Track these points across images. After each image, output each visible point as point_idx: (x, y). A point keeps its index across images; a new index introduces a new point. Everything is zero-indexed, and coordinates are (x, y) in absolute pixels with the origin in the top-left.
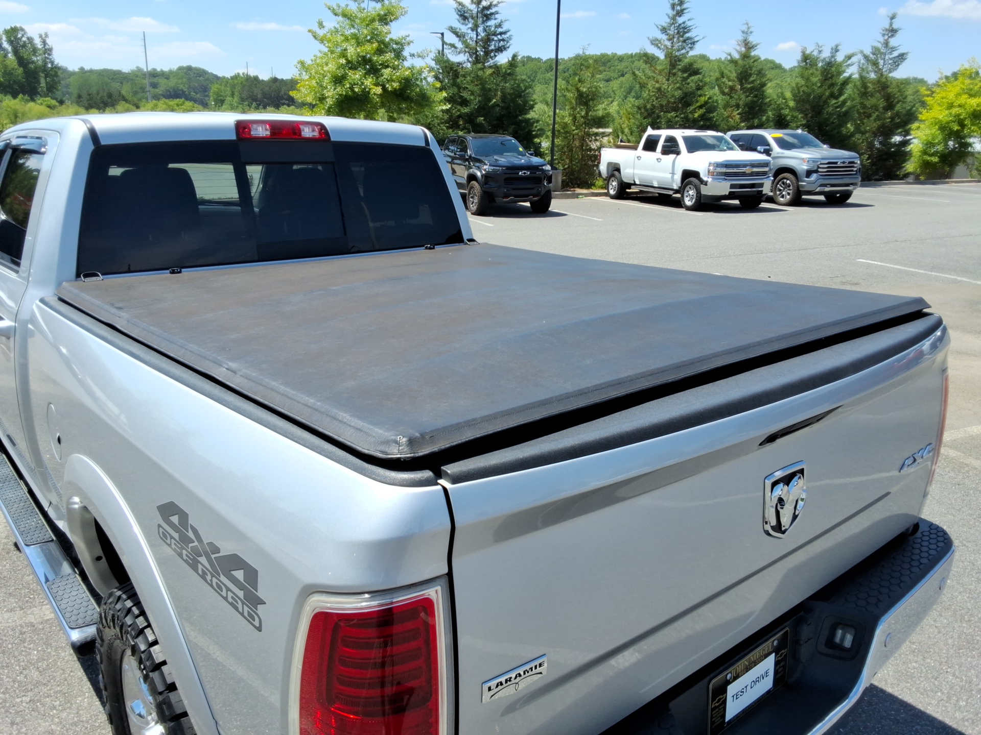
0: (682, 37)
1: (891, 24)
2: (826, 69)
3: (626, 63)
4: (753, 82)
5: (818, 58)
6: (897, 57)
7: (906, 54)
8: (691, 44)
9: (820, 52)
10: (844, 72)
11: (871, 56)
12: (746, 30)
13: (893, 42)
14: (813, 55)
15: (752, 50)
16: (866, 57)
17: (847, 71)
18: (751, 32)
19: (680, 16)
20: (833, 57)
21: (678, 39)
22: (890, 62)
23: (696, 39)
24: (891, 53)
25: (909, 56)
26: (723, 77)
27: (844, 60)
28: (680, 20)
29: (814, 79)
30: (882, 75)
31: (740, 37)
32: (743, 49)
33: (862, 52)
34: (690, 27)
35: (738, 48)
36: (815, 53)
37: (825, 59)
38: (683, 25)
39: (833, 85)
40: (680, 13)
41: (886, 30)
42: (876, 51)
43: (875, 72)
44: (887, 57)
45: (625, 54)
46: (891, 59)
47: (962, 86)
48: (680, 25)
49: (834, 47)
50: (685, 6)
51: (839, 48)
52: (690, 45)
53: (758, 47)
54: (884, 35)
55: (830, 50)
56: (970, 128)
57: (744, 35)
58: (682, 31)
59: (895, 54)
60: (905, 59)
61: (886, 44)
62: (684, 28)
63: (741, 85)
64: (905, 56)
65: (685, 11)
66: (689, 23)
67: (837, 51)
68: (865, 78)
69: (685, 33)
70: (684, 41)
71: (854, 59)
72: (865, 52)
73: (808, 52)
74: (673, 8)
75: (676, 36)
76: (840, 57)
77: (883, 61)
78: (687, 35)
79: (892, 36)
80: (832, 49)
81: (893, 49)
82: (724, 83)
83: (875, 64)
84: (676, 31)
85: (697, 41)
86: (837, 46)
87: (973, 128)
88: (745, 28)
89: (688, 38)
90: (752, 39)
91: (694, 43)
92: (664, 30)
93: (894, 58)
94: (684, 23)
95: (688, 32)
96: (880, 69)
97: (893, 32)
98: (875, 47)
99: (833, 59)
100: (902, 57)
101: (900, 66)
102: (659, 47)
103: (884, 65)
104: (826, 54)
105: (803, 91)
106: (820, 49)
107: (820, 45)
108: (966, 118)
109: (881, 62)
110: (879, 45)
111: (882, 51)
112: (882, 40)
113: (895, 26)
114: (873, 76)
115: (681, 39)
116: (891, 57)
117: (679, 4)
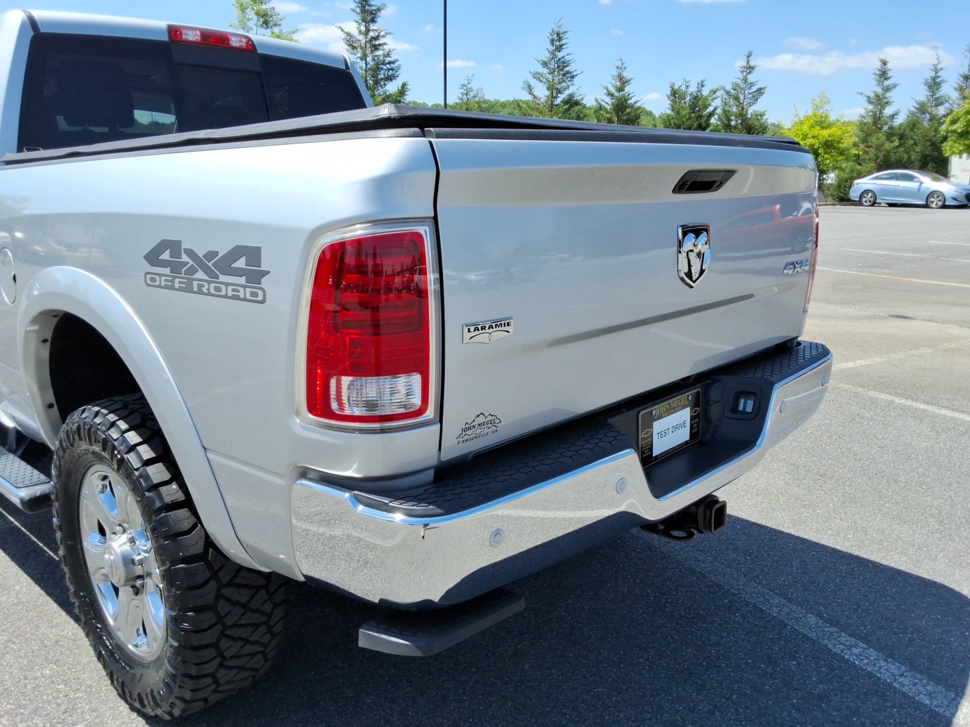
0: (562, 70)
1: (748, 62)
2: (693, 103)
3: (509, 110)
4: (628, 114)
5: (685, 93)
6: (756, 91)
7: (764, 88)
8: (570, 77)
9: (687, 87)
10: (710, 105)
11: (732, 91)
12: (620, 66)
13: (751, 78)
14: (682, 90)
15: (626, 84)
16: (728, 93)
17: (712, 104)
18: (625, 68)
19: (559, 51)
20: (699, 91)
21: (558, 72)
22: (750, 96)
23: (575, 73)
24: (750, 88)
25: (767, 90)
26: (601, 110)
27: (709, 95)
28: (560, 55)
29: (683, 113)
30: (743, 109)
31: (615, 72)
32: (618, 83)
33: (724, 88)
34: (568, 61)
35: (614, 82)
36: (683, 88)
37: (692, 93)
38: (562, 60)
39: (701, 116)
40: (559, 48)
41: (744, 67)
42: (736, 87)
43: (737, 106)
44: (746, 92)
45: (507, 101)
46: (750, 94)
47: (814, 118)
48: (560, 59)
49: (700, 83)
50: (563, 42)
51: (705, 83)
52: (569, 79)
53: (631, 81)
54: (742, 72)
55: (697, 85)
56: (823, 157)
57: (619, 71)
58: (562, 65)
59: (754, 89)
60: (763, 93)
61: (745, 80)
62: (564, 62)
63: (618, 116)
64: (763, 90)
65: (564, 47)
66: (568, 58)
67: (703, 86)
68: (728, 111)
69: (565, 67)
70: (564, 75)
71: (718, 94)
72: (726, 89)
73: (676, 87)
74: (553, 44)
75: (557, 70)
76: (705, 92)
77: (743, 96)
78: (566, 69)
79: (750, 72)
80: (698, 84)
81: (752, 85)
82: (602, 115)
83: (737, 99)
84: (556, 65)
85: (576, 75)
86: (702, 82)
87: (826, 156)
88: (619, 64)
89: (568, 72)
90: (626, 74)
91: (573, 77)
92: (545, 64)
93: (753, 92)
94: (563, 57)
95: (567, 66)
96: (741, 103)
97: (750, 69)
98: (735, 83)
99: (699, 94)
100: (760, 91)
101: (759, 100)
102: (540, 81)
103: (744, 99)
104: (693, 89)
105: (674, 123)
106: (687, 84)
107: (687, 81)
108: (819, 148)
109: (742, 97)
110: (739, 82)
111: (742, 86)
112: (741, 76)
113: (752, 64)
114: (734, 109)
115: (561, 72)
116: (750, 91)
117: (558, 40)
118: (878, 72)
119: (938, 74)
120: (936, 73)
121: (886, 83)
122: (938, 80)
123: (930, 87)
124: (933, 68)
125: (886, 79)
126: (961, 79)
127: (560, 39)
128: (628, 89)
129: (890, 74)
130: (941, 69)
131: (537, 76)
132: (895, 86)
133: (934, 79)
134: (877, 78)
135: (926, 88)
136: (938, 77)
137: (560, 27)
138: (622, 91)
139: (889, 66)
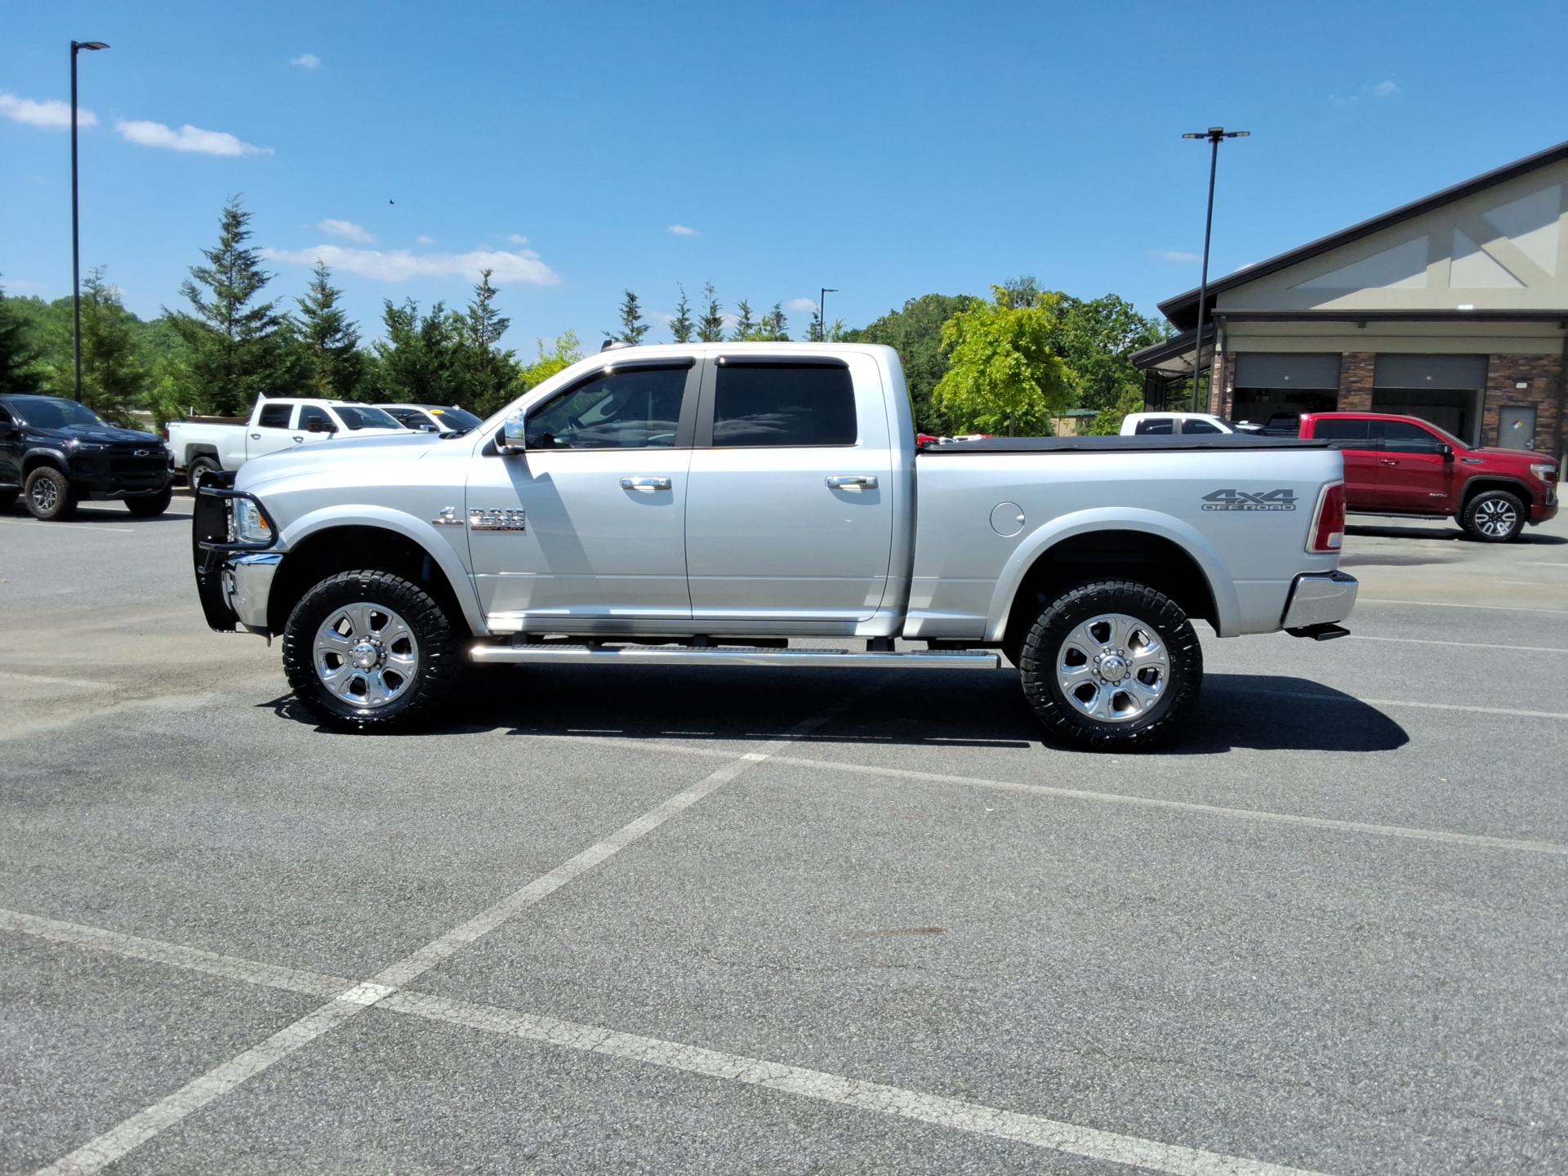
0: (245, 270)
1: (486, 283)
2: (428, 331)
5: (412, 317)
6: (498, 323)
7: (507, 320)
8: (257, 282)
11: (468, 319)
12: (322, 271)
13: (492, 304)
14: (406, 312)
15: (332, 298)
18: (328, 275)
19: (238, 242)
20: (435, 316)
21: (241, 272)
22: (490, 328)
23: (266, 276)
24: (490, 318)
25: (510, 323)
27: (445, 323)
28: (240, 247)
30: (482, 345)
31: (315, 279)
32: (320, 296)
33: (459, 314)
34: (255, 258)
35: (312, 294)
36: (408, 310)
37: (424, 318)
38: (243, 255)
39: (440, 353)
40: (238, 237)
41: (481, 289)
42: (473, 314)
43: (475, 340)
44: (486, 323)
46: (490, 325)
48: (240, 253)
49: (436, 305)
50: (242, 229)
51: (444, 305)
53: (340, 295)
54: (479, 294)
55: (431, 308)
57: (320, 277)
58: (246, 262)
59: (495, 319)
60: (507, 327)
61: (483, 305)
62: (246, 259)
64: (506, 323)
65: (245, 236)
66: (253, 254)
69: (248, 266)
70: (248, 277)
73: (396, 307)
74: (226, 230)
75: (236, 269)
76: (442, 319)
77: (481, 327)
78: (254, 269)
79: (490, 296)
80: (434, 307)
81: (493, 313)
83: (474, 330)
84: (234, 261)
85: (268, 279)
86: (440, 305)
88: (320, 268)
89: (255, 274)
90: (332, 284)
91: (264, 281)
92: (217, 259)
93: (495, 324)
94: (246, 252)
95: (253, 263)
96: (479, 337)
97: (490, 292)
100: (503, 324)
101: (502, 335)
102: (208, 282)
103: (484, 331)
104: (425, 313)
105: (406, 359)
106: (415, 306)
107: (413, 301)
110: (476, 307)
111: (480, 314)
112: (477, 300)
113: (491, 286)
114: (473, 345)
115: (244, 273)
116: (490, 322)
117: (234, 224)
118: (625, 309)
119: (686, 316)
120: (684, 314)
121: (637, 324)
122: (687, 323)
123: (677, 331)
124: (679, 308)
125: (637, 318)
126: (704, 322)
127: (239, 224)
128: (337, 305)
129: (640, 312)
130: (688, 310)
131: (202, 274)
132: (646, 328)
133: (681, 321)
134: (625, 316)
135: (673, 331)
136: (686, 320)
137: (237, 206)
138: (329, 307)
139: (638, 302)
